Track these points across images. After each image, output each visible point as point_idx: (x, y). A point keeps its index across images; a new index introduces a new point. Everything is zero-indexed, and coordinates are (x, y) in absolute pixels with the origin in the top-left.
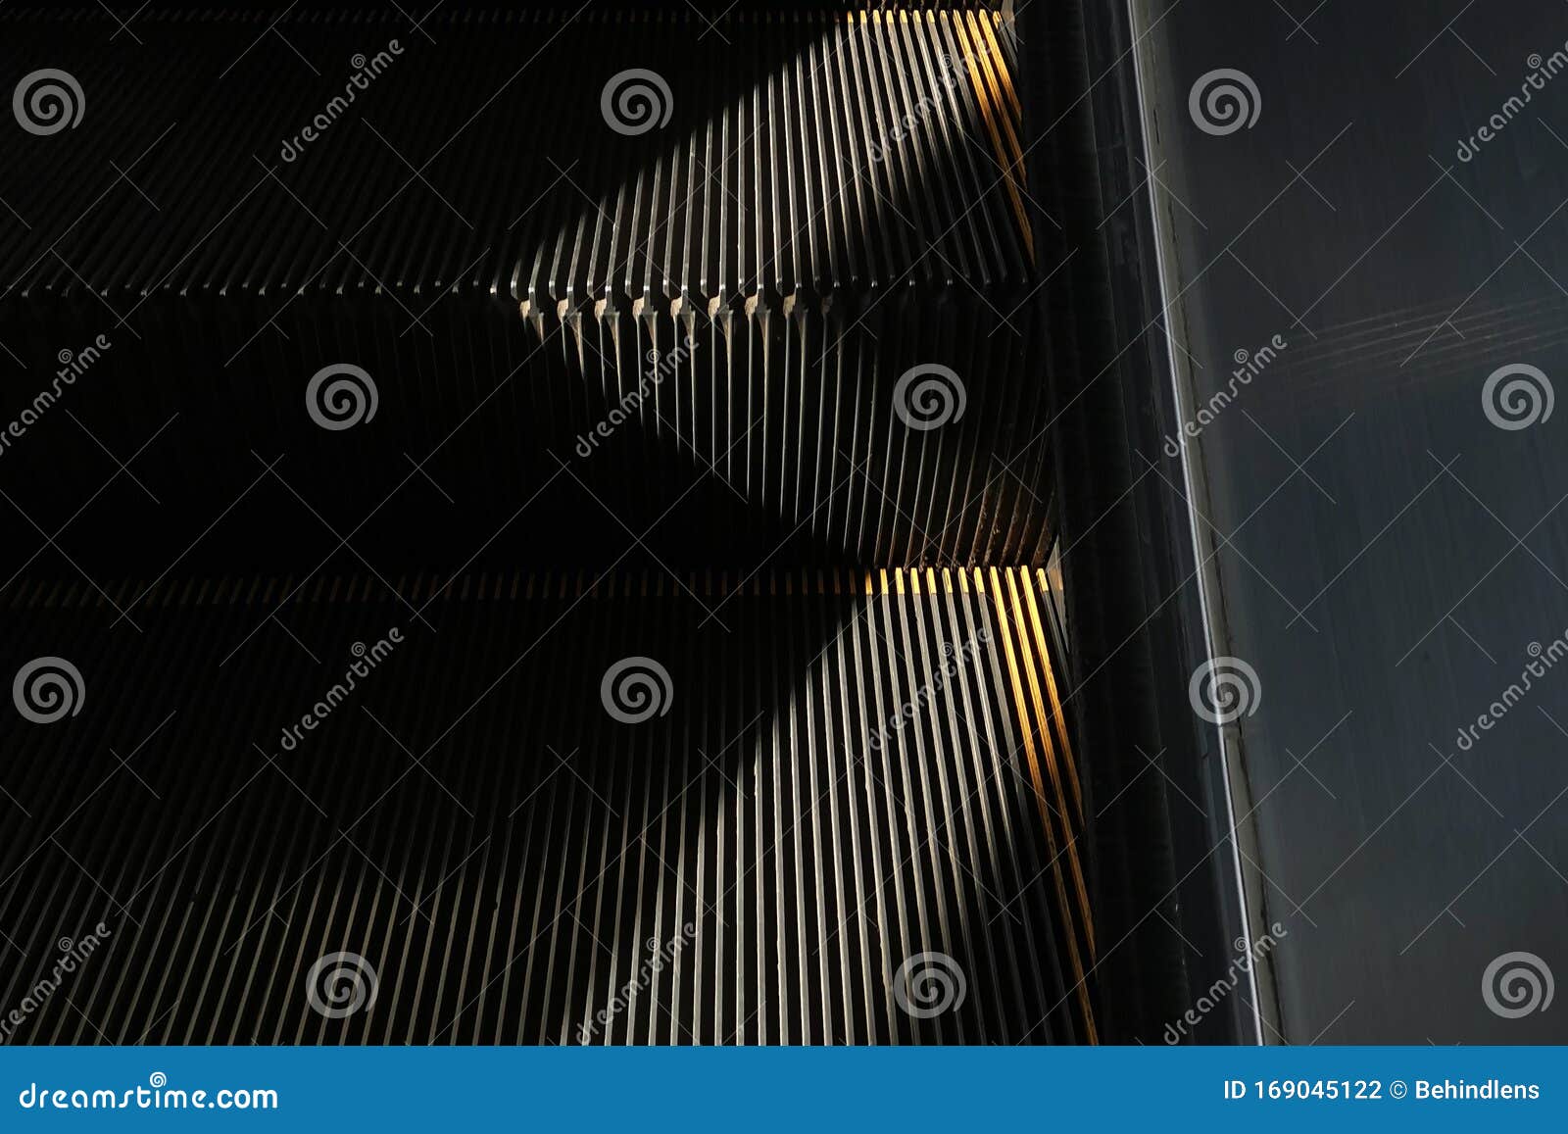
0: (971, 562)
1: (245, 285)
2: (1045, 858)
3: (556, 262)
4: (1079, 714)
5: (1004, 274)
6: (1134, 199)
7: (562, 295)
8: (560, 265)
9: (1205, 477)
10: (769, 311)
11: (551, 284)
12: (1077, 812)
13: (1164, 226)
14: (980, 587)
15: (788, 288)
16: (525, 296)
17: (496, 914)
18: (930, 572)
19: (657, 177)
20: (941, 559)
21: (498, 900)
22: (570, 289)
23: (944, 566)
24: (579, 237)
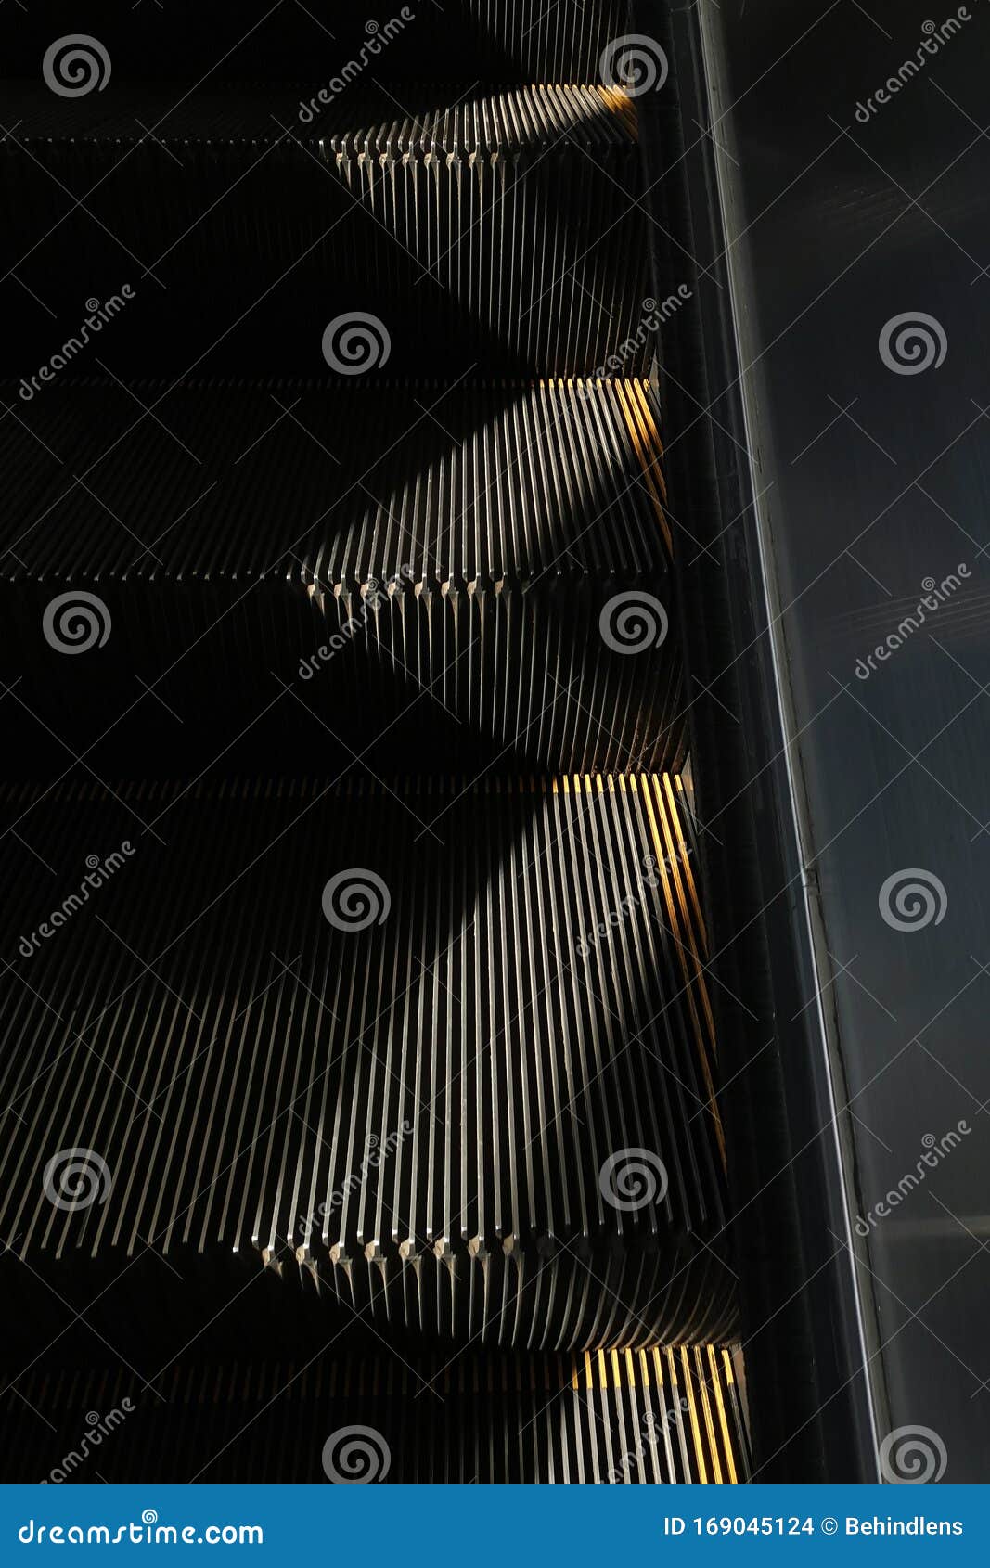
0: (628, 769)
1: (113, 574)
2: (681, 984)
3: (333, 557)
4: (705, 876)
5: (651, 565)
6: (744, 518)
7: (337, 580)
8: (336, 559)
9: (795, 711)
10: (484, 592)
11: (330, 572)
12: (703, 947)
13: (765, 531)
14: (634, 788)
15: (498, 576)
16: (311, 581)
17: (290, 1019)
18: (599, 777)
19: (405, 497)
20: (607, 768)
21: (292, 1011)
22: (343, 576)
23: (609, 773)
24: (349, 539)
